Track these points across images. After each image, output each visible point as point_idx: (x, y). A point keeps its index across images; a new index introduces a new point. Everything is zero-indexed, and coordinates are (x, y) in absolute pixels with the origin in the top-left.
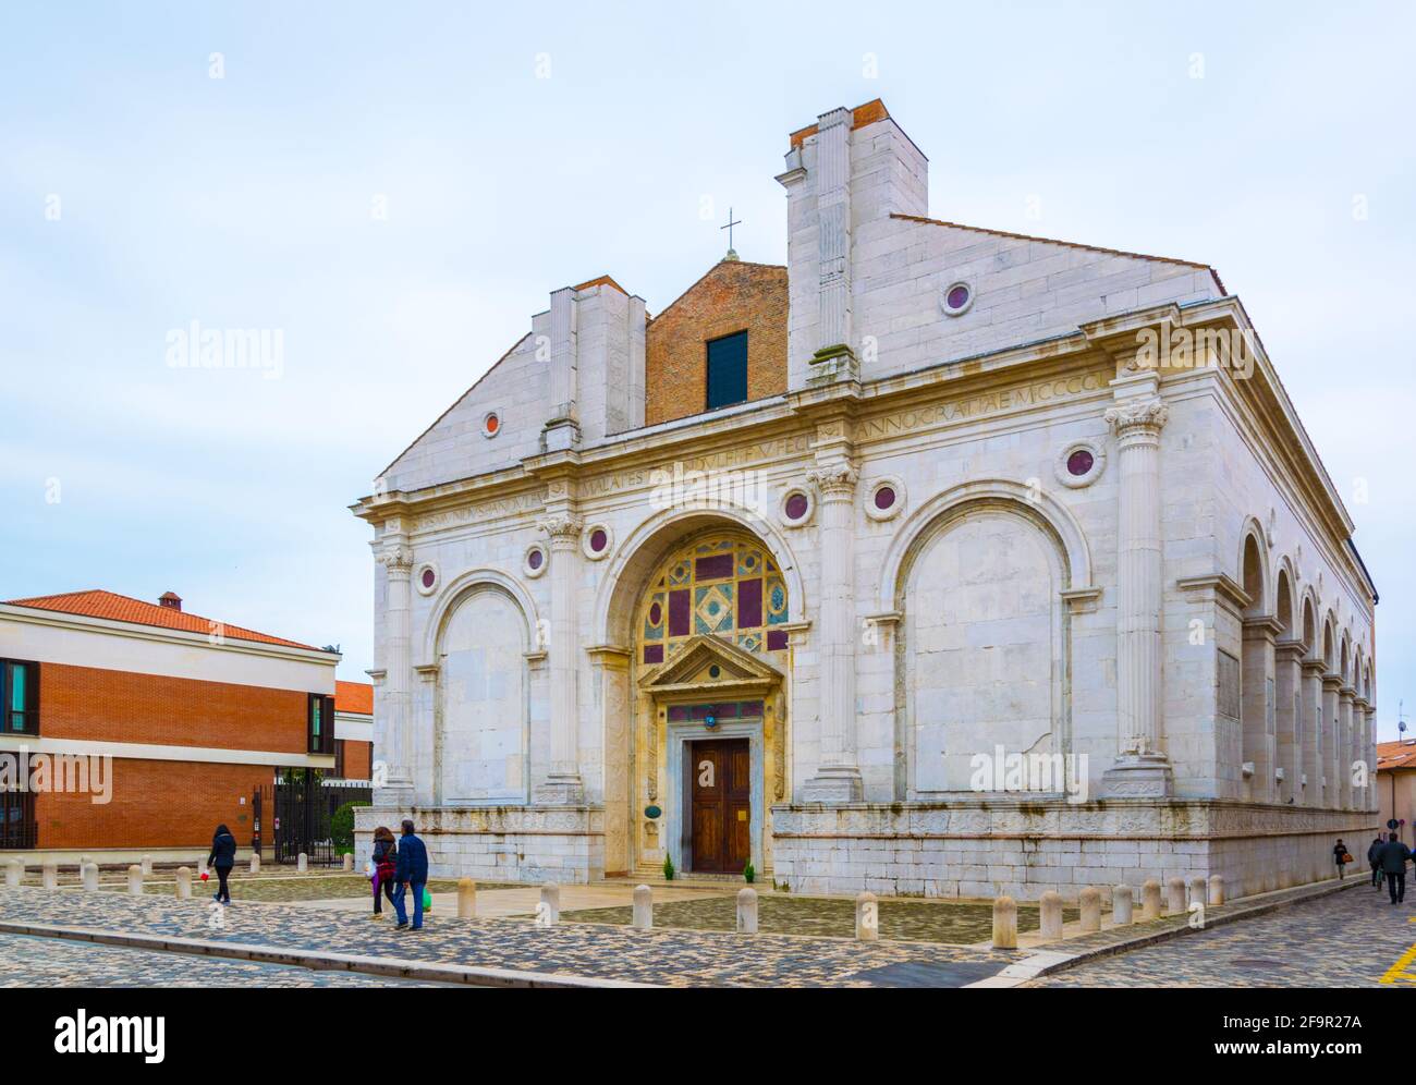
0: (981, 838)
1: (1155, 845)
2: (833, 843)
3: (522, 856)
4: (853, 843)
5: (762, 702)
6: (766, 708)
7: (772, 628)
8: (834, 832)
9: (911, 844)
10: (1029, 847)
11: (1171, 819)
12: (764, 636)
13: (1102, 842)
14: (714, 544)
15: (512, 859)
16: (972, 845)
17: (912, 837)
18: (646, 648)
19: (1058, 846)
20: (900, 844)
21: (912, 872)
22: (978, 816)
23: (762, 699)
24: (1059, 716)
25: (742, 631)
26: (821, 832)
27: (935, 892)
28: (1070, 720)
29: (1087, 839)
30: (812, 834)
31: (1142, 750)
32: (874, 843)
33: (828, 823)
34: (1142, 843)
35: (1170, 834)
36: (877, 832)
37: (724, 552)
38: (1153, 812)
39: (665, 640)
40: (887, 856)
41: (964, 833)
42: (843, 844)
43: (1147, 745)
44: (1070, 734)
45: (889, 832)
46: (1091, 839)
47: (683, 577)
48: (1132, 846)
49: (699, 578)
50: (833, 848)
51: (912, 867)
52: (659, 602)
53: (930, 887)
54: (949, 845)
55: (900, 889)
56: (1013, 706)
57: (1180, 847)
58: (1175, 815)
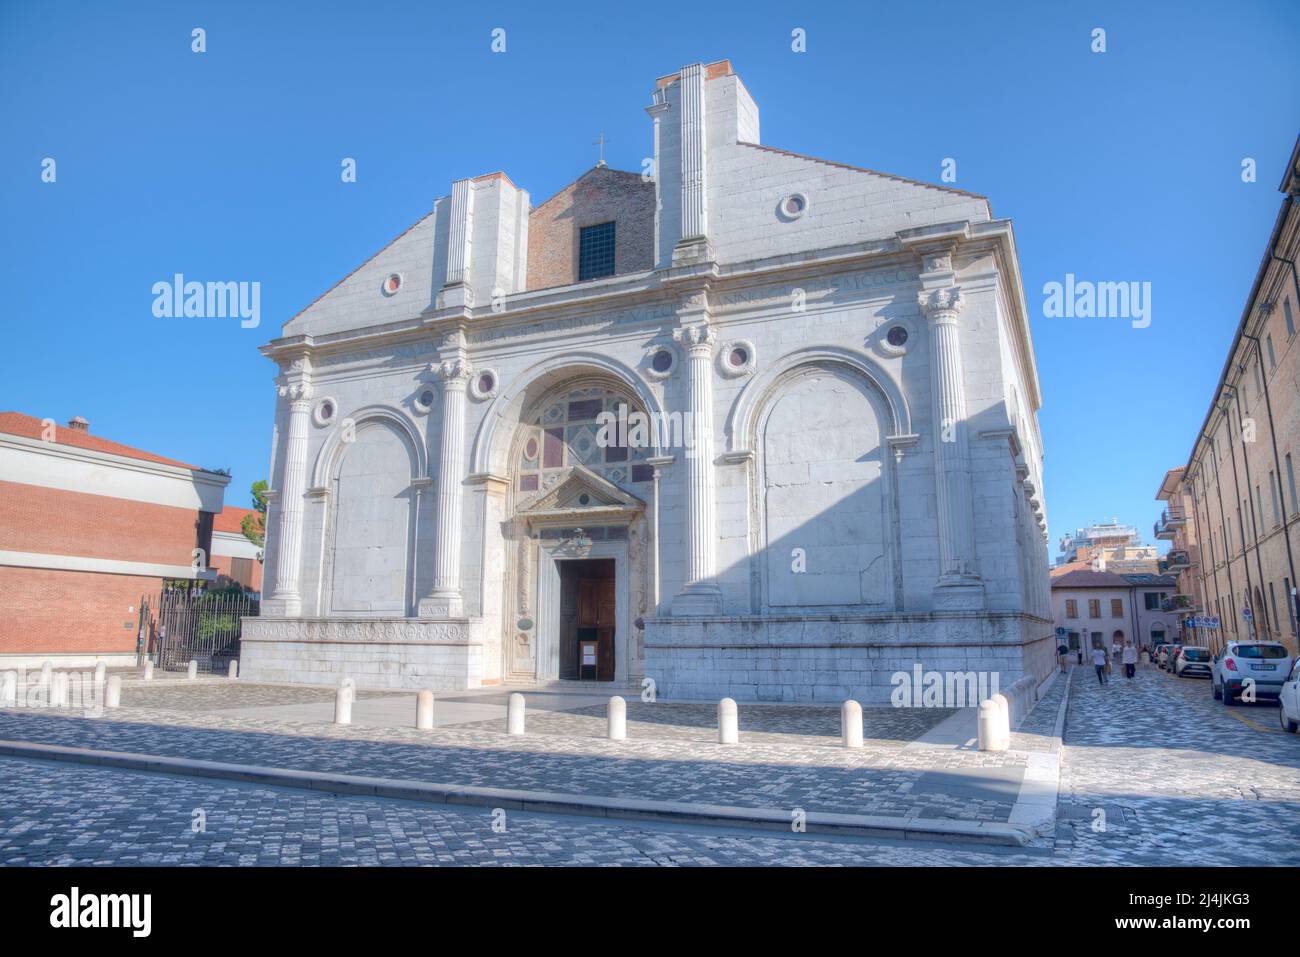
0: (833, 647)
1: (977, 651)
2: (699, 652)
3: (404, 665)
4: (718, 652)
5: (627, 526)
6: (630, 532)
7: (637, 463)
8: (701, 643)
9: (768, 653)
10: (873, 653)
11: (990, 628)
12: (630, 470)
13: (935, 649)
14: (585, 390)
15: (395, 667)
16: (824, 654)
17: (772, 647)
18: (522, 477)
19: (898, 653)
20: (760, 653)
21: (770, 677)
22: (828, 627)
23: (628, 524)
24: (889, 541)
25: (610, 465)
26: (690, 642)
27: (792, 696)
28: (899, 544)
29: (922, 646)
30: (680, 643)
31: (962, 570)
32: (735, 652)
33: (695, 634)
34: (968, 649)
35: (990, 640)
36: (739, 642)
37: (595, 397)
38: (974, 622)
39: (541, 471)
40: (748, 664)
41: (817, 642)
42: (708, 653)
43: (966, 566)
44: (900, 556)
45: (750, 642)
46: (926, 646)
47: (557, 417)
48: (959, 651)
49: (571, 418)
50: (700, 658)
51: (771, 674)
52: (536, 438)
53: (788, 690)
54: (804, 653)
55: (761, 693)
56: (851, 532)
57: (998, 651)
58: (993, 625)
